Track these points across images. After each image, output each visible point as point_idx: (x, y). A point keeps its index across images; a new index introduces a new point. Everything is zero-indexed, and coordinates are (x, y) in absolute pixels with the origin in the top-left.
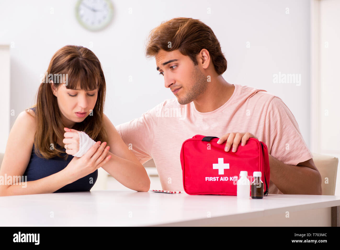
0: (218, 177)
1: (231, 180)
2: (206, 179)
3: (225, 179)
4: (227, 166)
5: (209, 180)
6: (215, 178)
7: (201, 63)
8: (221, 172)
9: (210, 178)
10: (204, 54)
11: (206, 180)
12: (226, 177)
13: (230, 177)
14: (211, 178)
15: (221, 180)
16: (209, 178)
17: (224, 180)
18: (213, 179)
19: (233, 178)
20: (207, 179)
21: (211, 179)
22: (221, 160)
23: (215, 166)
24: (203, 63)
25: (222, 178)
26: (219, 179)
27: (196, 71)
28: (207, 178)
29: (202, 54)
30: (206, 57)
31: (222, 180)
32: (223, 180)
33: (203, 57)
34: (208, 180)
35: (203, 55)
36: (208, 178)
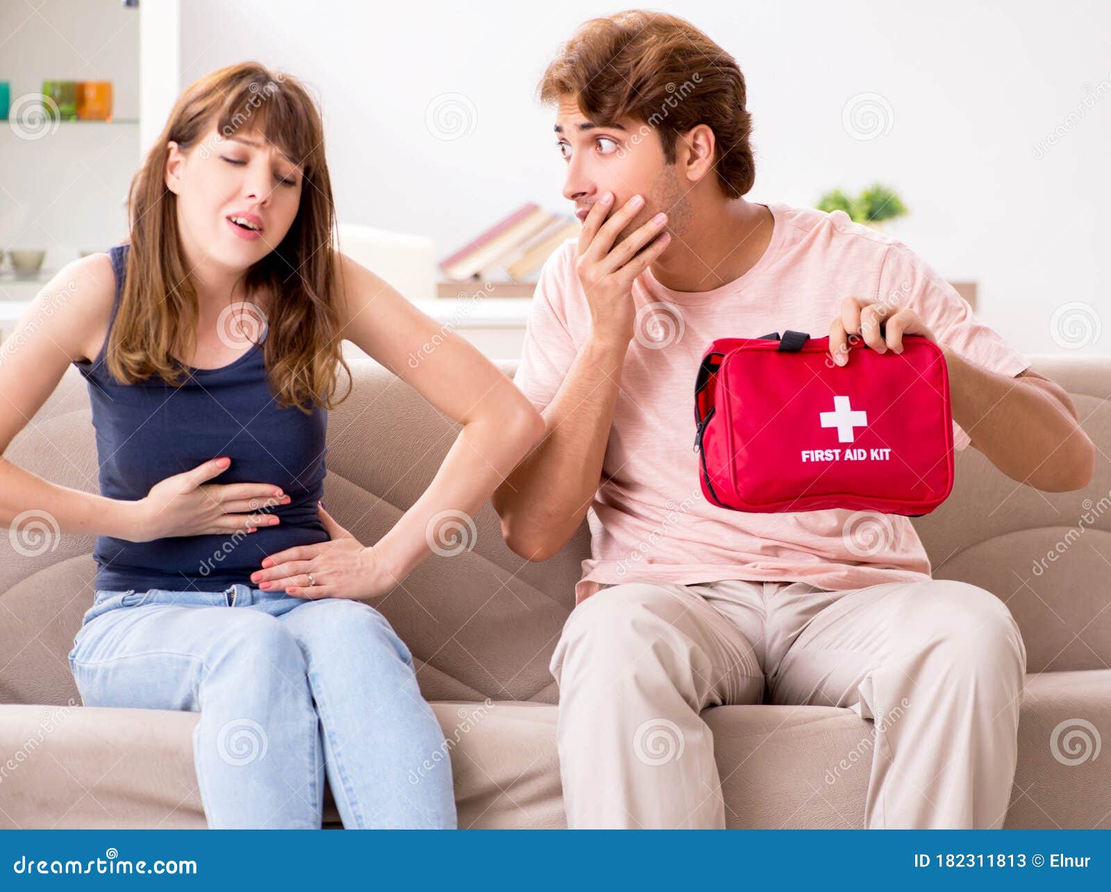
0: (839, 451)
1: (875, 458)
2: (805, 455)
3: (858, 455)
4: (861, 419)
5: (813, 460)
6: (830, 451)
7: (686, 162)
8: (846, 436)
9: (817, 452)
10: (701, 140)
11: (804, 460)
12: (860, 451)
13: (872, 450)
14: (819, 454)
15: (846, 459)
16: (812, 452)
17: (856, 459)
18: (824, 456)
19: (879, 453)
20: (808, 456)
21: (817, 455)
22: (842, 402)
23: (827, 420)
24: (690, 163)
25: (848, 451)
26: (842, 455)
27: (666, 180)
28: (808, 452)
29: (695, 137)
30: (703, 148)
31: (849, 459)
32: (852, 459)
33: (695, 146)
34: (808, 460)
35: (698, 142)
36: (810, 454)
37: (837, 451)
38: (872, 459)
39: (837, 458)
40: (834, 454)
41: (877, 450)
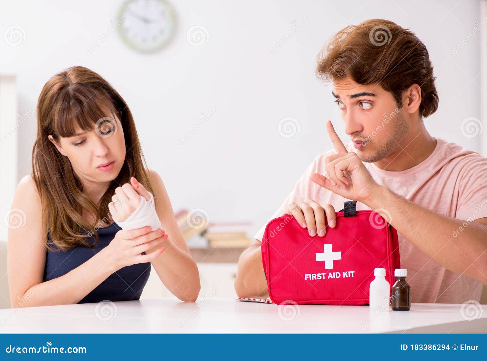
1: (345, 276)
2: (306, 277)
3: (336, 275)
4: (338, 256)
5: (310, 279)
6: (320, 274)
8: (329, 266)
9: (313, 275)
12: (337, 273)
13: (344, 272)
15: (329, 278)
16: (310, 275)
17: (334, 277)
18: (317, 277)
19: (348, 274)
20: (308, 277)
21: (313, 277)
22: (328, 247)
23: (319, 257)
24: (409, 105)
25: (330, 274)
26: (327, 276)
28: (308, 275)
32: (332, 278)
34: (308, 279)
36: (309, 276)
37: (324, 274)
38: (344, 277)
39: (324, 278)
40: (322, 276)
41: (346, 272)
